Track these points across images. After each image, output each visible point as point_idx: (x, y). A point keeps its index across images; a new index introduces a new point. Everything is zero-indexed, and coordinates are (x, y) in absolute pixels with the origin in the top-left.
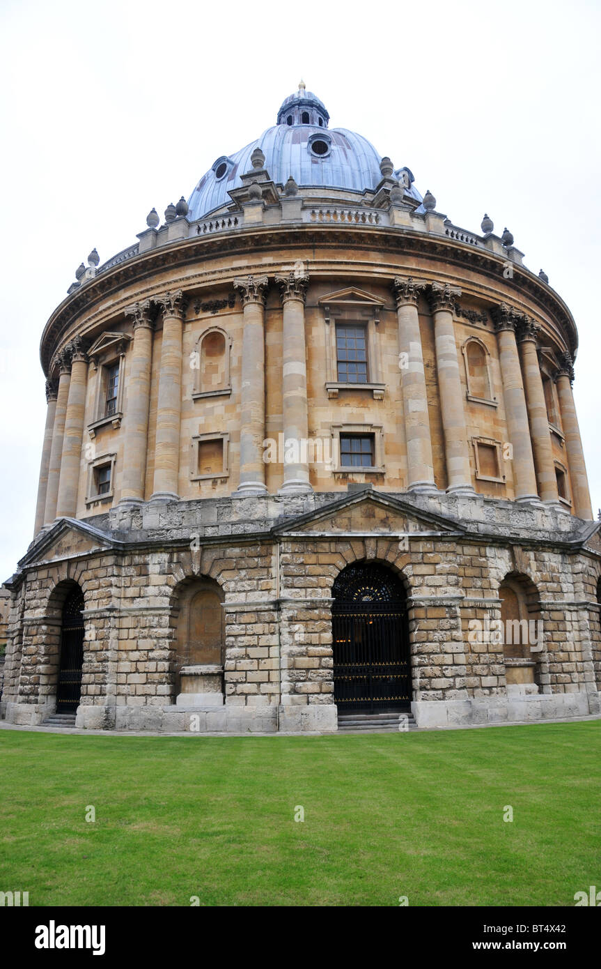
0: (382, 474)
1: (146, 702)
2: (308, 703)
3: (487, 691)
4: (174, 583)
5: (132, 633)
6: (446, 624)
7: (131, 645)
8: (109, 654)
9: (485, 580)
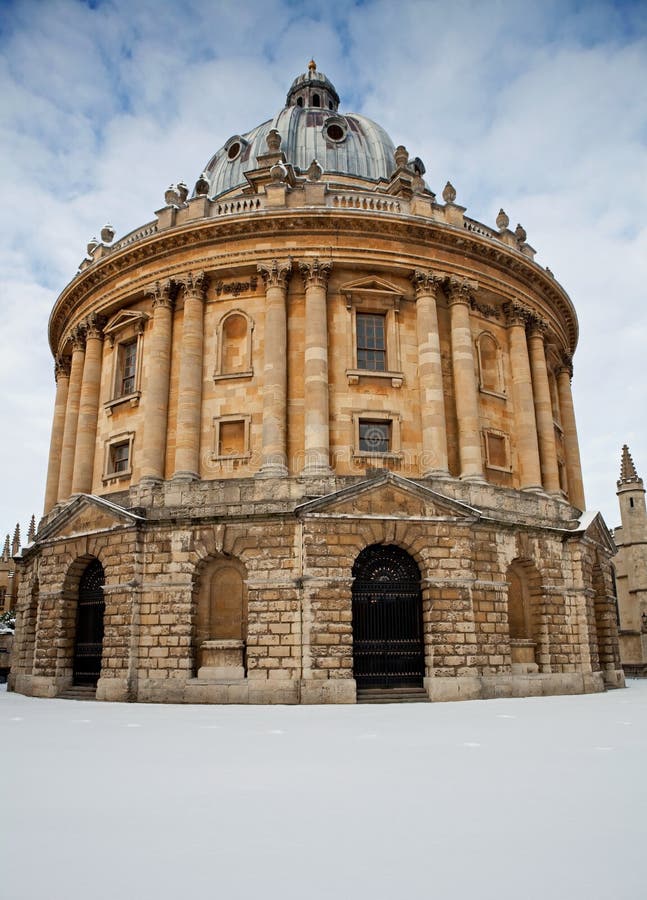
0: (399, 460)
1: (168, 675)
2: (329, 677)
3: (494, 669)
4: (196, 560)
5: (154, 608)
6: (459, 605)
7: (153, 619)
8: (131, 628)
9: (494, 565)
